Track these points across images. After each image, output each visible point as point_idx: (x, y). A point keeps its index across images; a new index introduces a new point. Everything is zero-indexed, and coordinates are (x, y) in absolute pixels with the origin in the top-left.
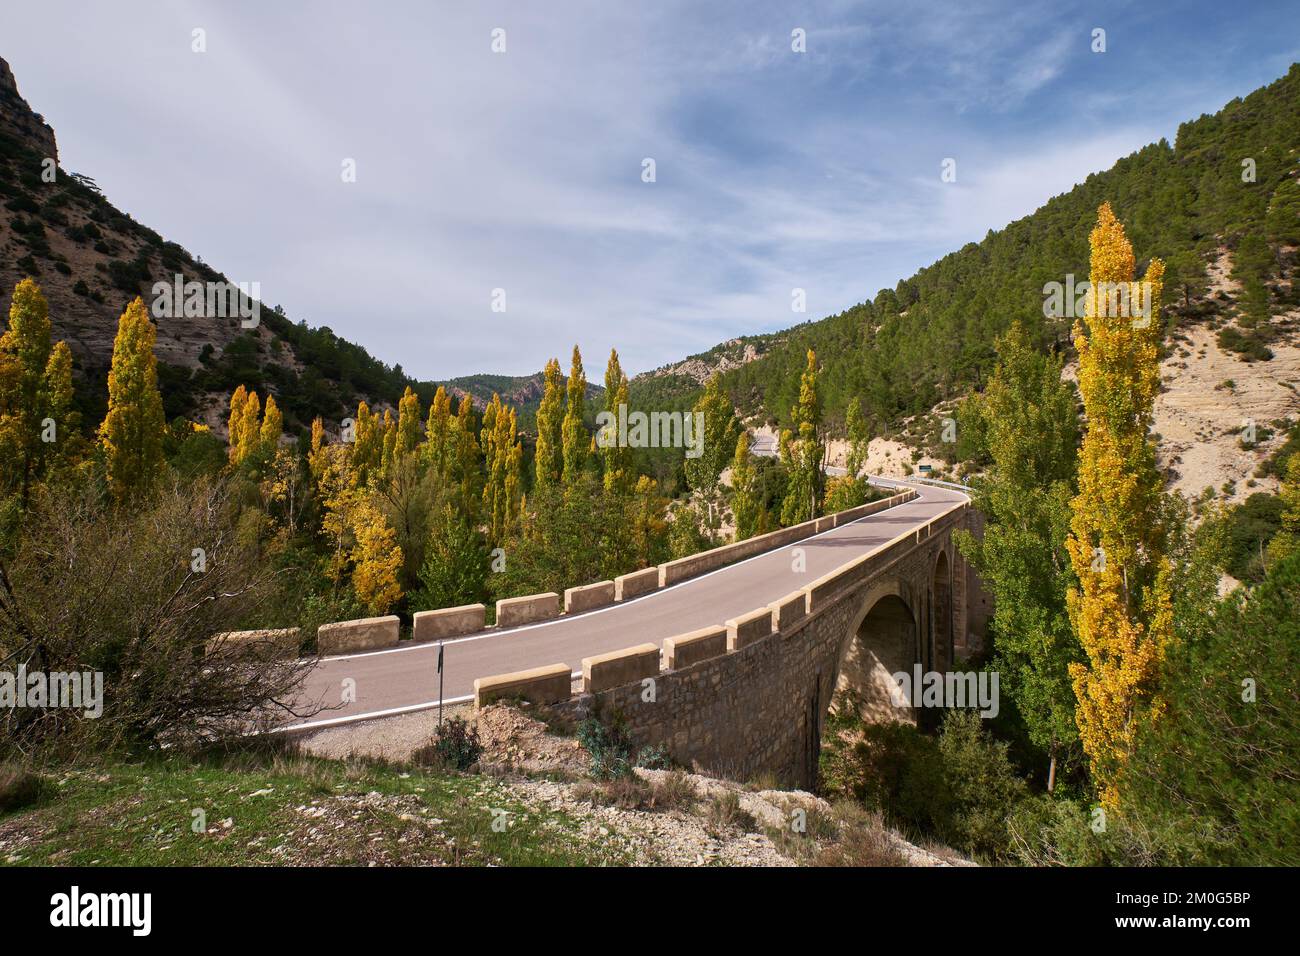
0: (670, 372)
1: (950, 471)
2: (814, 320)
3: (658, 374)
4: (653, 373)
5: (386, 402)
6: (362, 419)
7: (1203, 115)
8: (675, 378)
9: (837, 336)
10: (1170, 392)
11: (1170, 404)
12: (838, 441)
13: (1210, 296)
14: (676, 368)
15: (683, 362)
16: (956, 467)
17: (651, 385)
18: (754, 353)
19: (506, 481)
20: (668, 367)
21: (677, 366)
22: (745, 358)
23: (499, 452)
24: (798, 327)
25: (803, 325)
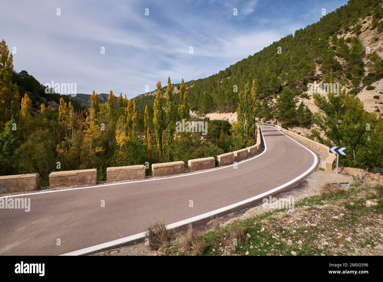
0: (150, 94)
1: (260, 120)
2: (195, 80)
3: (146, 95)
4: (144, 95)
5: (53, 101)
6: (62, 104)
7: (301, 29)
8: (152, 96)
9: (209, 84)
10: (311, 99)
11: (311, 102)
12: (223, 113)
13: (316, 75)
14: (151, 93)
15: (154, 91)
16: (262, 119)
17: (144, 98)
18: (177, 89)
19: (133, 125)
20: (149, 93)
21: (152, 93)
22: (174, 91)
23: (129, 115)
24: (190, 82)
25: (192, 81)
